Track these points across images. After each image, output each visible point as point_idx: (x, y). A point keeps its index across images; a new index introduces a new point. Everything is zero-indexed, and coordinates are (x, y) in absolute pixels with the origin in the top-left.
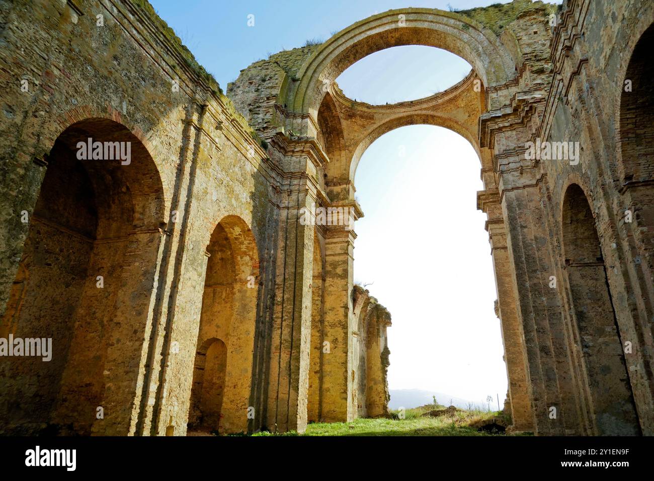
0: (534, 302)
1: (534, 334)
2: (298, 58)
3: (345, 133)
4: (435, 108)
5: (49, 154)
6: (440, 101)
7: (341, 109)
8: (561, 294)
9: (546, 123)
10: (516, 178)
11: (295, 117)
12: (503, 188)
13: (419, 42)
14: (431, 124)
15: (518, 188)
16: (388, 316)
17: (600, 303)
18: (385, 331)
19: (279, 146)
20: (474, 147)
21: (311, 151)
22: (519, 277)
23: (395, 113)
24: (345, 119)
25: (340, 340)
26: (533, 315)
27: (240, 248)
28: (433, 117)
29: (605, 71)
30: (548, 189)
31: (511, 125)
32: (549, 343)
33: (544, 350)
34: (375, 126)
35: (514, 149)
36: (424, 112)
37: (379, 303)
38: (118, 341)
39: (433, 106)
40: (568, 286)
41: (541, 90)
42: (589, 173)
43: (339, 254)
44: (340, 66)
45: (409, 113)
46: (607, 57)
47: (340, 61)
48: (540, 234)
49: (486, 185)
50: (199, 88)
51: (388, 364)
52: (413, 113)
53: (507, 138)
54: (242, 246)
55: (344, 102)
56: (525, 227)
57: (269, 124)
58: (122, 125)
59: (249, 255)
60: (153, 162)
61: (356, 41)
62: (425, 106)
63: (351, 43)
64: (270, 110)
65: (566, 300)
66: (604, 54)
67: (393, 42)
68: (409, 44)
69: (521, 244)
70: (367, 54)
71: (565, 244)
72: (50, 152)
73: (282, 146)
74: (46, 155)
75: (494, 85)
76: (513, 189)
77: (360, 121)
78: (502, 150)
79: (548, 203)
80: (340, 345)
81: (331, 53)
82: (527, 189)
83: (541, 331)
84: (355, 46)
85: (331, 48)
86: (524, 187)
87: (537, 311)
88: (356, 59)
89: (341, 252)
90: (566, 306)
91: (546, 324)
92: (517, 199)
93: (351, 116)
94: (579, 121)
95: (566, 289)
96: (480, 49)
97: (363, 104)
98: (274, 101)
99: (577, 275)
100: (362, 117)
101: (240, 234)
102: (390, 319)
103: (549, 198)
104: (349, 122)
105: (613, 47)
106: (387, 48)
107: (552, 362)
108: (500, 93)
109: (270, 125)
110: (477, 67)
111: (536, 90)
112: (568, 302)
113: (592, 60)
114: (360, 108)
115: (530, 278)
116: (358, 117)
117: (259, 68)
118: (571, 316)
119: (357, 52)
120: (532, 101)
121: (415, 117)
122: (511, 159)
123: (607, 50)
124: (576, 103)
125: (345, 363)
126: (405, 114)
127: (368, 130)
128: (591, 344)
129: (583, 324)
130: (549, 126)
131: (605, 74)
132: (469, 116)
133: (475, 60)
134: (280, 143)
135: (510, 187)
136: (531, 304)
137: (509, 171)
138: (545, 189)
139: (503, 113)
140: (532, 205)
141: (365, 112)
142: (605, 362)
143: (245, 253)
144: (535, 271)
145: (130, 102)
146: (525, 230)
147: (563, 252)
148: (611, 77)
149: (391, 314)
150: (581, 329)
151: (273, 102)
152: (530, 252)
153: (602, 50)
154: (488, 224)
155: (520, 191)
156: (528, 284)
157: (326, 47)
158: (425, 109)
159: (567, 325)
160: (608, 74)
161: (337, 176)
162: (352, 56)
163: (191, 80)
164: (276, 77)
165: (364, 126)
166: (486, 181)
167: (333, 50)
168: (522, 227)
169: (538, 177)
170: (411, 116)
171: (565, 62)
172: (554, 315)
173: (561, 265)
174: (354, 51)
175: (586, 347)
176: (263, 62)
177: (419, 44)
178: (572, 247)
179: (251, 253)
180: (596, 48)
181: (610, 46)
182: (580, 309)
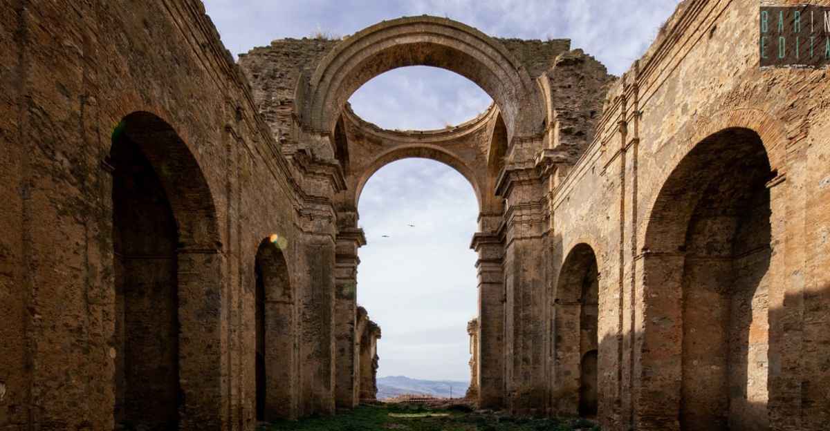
0: (524, 327)
1: (520, 349)
2: (311, 53)
3: (351, 157)
4: (443, 144)
5: (109, 156)
6: (450, 137)
7: (348, 126)
8: (546, 322)
9: (567, 184)
10: (525, 229)
11: (313, 132)
12: (513, 236)
13: (450, 67)
14: (437, 159)
15: (525, 238)
16: (379, 330)
17: (573, 331)
18: (375, 342)
19: (300, 165)
20: (475, 190)
21: (334, 176)
22: (516, 309)
23: (404, 142)
24: (354, 141)
25: (347, 349)
26: (521, 336)
27: (269, 269)
28: (441, 152)
29: (655, 156)
30: (552, 242)
31: (530, 180)
32: (530, 356)
33: (525, 360)
34: (383, 153)
35: (529, 203)
36: (433, 146)
37: (370, 319)
38: (190, 354)
39: (443, 142)
40: (554, 318)
41: (564, 151)
42: (609, 239)
43: (345, 278)
44: (360, 76)
45: (418, 145)
46: (662, 144)
47: (362, 71)
48: (537, 277)
49: (483, 227)
50: (230, 83)
51: (377, 367)
52: (422, 145)
53: (524, 192)
54: (271, 268)
55: (352, 120)
56: (526, 271)
57: (288, 137)
58: (168, 124)
59: (280, 277)
60: (202, 175)
61: (383, 48)
62: (435, 140)
63: (377, 50)
64: (287, 119)
65: (548, 327)
66: (659, 140)
67: (422, 59)
68: (438, 66)
69: (521, 284)
70: (391, 68)
71: (558, 288)
72: (110, 153)
73: (302, 165)
74: (107, 157)
75: (520, 135)
76: (522, 238)
77: (367, 145)
78: (518, 202)
79: (549, 254)
80: (347, 354)
81: (353, 57)
82: (533, 240)
83: (525, 348)
84: (380, 54)
85: (354, 50)
86: (531, 238)
87: (525, 334)
88: (379, 72)
89: (347, 276)
90: (548, 332)
91: (530, 343)
92: (524, 248)
93: (359, 137)
94: (613, 193)
95: (551, 320)
96: (513, 91)
97: (371, 126)
98: (290, 109)
99: (562, 311)
100: (369, 140)
101: (270, 257)
102: (380, 333)
103: (552, 250)
104: (356, 144)
105: (673, 137)
106: (413, 65)
107: (529, 368)
108: (524, 145)
109: (290, 139)
110: (504, 111)
111: (561, 150)
112: (551, 329)
113: (644, 141)
114: (368, 130)
115: (523, 310)
116: (365, 140)
117: (266, 58)
118: (551, 339)
119: (381, 62)
120: (556, 160)
121: (424, 150)
122: (525, 212)
123: (665, 138)
124: (614, 178)
125: (352, 367)
126: (414, 145)
127: (375, 156)
128: (561, 357)
129: (559, 344)
130: (569, 189)
131: (653, 159)
132: (476, 158)
133: (505, 103)
134: (301, 162)
135: (519, 236)
136: (522, 329)
137: (521, 222)
138: (549, 242)
139: (526, 167)
140: (535, 253)
141: (373, 135)
142: (568, 368)
143: (276, 275)
144: (528, 305)
145: (170, 93)
146: (526, 273)
147: (555, 293)
148: (660, 164)
149: (381, 328)
150: (556, 347)
151: (288, 110)
152: (527, 291)
153: (658, 136)
154: (480, 262)
155: (527, 241)
156: (521, 315)
157: (347, 48)
158: (435, 143)
159: (545, 344)
160: (658, 159)
161: (341, 201)
162: (375, 67)
163: (221, 69)
164: (288, 76)
165: (371, 151)
166: (483, 223)
167: (356, 54)
168: (524, 270)
169: (544, 231)
170: (420, 148)
171: (615, 135)
172: (536, 337)
173: (551, 302)
174: (379, 61)
175: (558, 359)
176: (268, 50)
177: (450, 69)
178: (563, 290)
179: (281, 275)
180: (652, 131)
181: (670, 135)
182: (559, 334)
